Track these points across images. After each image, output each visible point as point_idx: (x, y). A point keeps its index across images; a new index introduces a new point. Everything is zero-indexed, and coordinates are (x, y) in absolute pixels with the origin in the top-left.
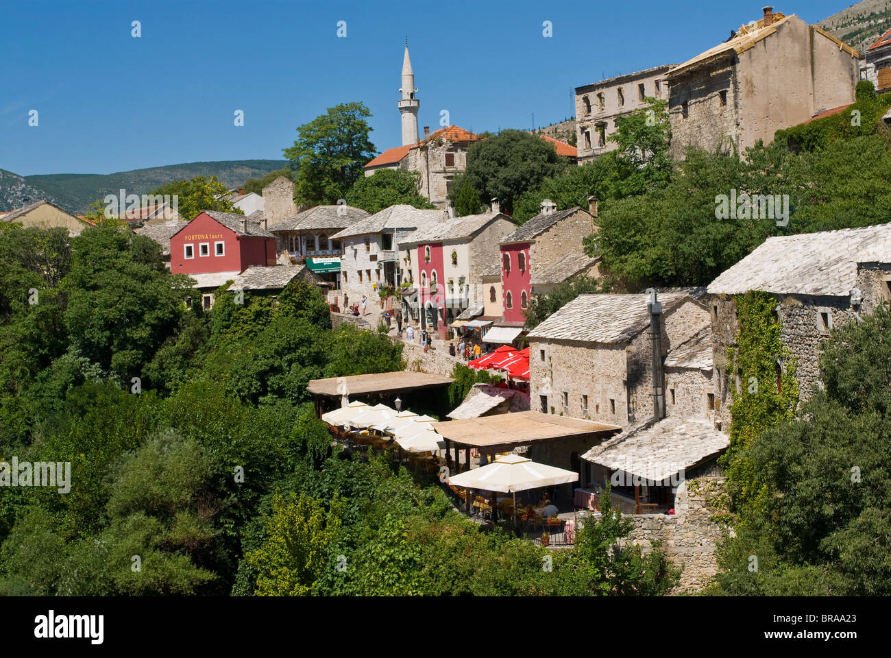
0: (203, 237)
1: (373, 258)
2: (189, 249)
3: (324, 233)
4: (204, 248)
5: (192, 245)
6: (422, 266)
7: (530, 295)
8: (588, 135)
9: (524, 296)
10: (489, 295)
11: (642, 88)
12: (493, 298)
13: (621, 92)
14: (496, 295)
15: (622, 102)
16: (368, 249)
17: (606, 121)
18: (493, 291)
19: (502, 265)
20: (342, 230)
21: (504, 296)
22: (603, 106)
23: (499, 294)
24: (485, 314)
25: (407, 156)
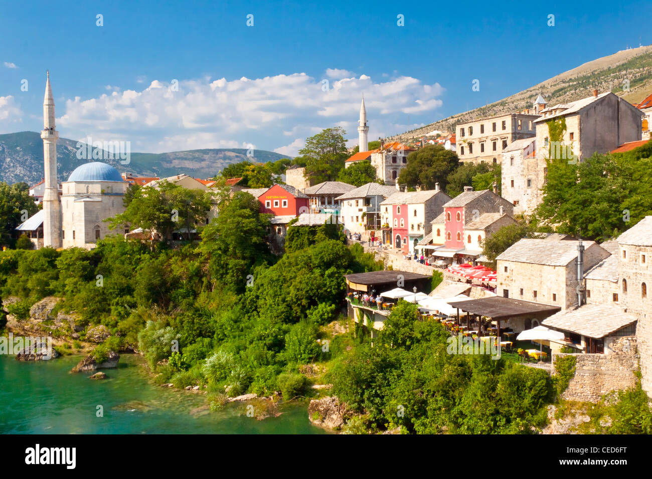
0: (276, 197)
1: (360, 210)
2: (268, 203)
3: (330, 196)
4: (276, 203)
5: (270, 201)
6: (395, 216)
7: (463, 234)
8: (462, 148)
9: (459, 235)
10: (436, 233)
11: (494, 125)
12: (439, 235)
13: (482, 126)
14: (441, 233)
15: (482, 131)
16: (357, 205)
17: (473, 141)
18: (439, 231)
19: (445, 218)
20: (343, 194)
21: (446, 233)
22: (471, 133)
23: (443, 233)
24: (434, 242)
25: (370, 157)
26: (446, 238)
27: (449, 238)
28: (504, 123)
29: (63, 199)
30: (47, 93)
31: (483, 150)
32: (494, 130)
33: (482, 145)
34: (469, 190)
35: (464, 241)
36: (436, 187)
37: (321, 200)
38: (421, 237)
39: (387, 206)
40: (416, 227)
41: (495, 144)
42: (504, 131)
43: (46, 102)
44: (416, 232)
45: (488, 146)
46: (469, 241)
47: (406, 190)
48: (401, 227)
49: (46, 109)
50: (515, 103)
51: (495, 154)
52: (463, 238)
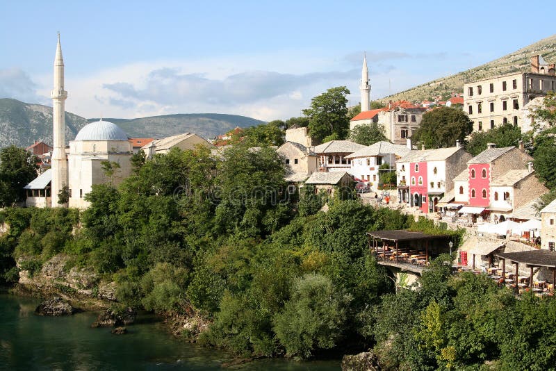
1: (372, 169)
3: (337, 155)
6: (412, 174)
7: (489, 191)
8: (471, 107)
9: (484, 192)
10: (459, 191)
11: (504, 84)
12: (461, 192)
13: (492, 86)
14: (464, 191)
15: (492, 90)
16: (369, 164)
17: (482, 100)
18: (461, 189)
19: (469, 175)
20: (351, 153)
21: (470, 191)
22: (480, 93)
23: (466, 190)
24: (456, 200)
25: (377, 115)
26: (470, 196)
27: (473, 196)
28: (514, 82)
29: (69, 158)
30: (57, 53)
31: (492, 109)
32: (505, 89)
33: (492, 105)
34: (493, 146)
35: (490, 198)
36: (457, 144)
37: (329, 159)
38: (442, 195)
39: (403, 164)
40: (436, 185)
41: (505, 104)
42: (515, 91)
43: (57, 62)
44: (436, 190)
45: (498, 105)
46: (496, 198)
47: (423, 149)
48: (420, 185)
49: (56, 70)
50: (498, 68)
51: (505, 114)
52: (489, 196)
